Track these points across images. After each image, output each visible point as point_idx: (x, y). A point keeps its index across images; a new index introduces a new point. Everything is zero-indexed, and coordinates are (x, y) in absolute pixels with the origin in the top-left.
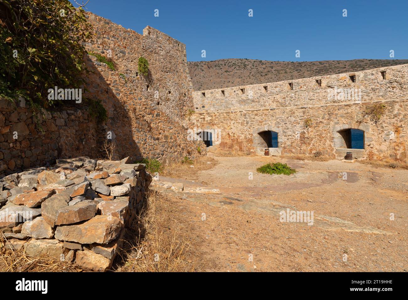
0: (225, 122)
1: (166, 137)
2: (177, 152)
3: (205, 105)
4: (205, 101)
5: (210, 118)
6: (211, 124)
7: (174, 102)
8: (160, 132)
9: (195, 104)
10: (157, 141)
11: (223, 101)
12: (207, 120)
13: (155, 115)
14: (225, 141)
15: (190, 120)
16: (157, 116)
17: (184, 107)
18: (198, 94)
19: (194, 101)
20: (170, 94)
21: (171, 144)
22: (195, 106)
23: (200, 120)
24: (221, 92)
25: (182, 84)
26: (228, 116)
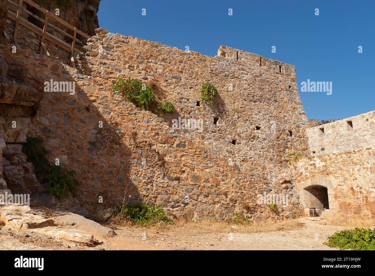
0: (345, 168)
1: (196, 178)
2: (219, 204)
3: (325, 146)
4: (325, 140)
5: (323, 164)
6: (325, 172)
7: (266, 141)
8: (183, 169)
9: (310, 146)
10: (176, 183)
11: (351, 137)
12: (319, 167)
13: (175, 145)
14: (348, 201)
15: (297, 169)
16: (178, 146)
17: (287, 150)
18: (314, 131)
19: (310, 141)
20: (259, 131)
21: (206, 191)
22: (311, 149)
23: (310, 167)
24: (346, 124)
25: (286, 118)
26: (348, 159)
